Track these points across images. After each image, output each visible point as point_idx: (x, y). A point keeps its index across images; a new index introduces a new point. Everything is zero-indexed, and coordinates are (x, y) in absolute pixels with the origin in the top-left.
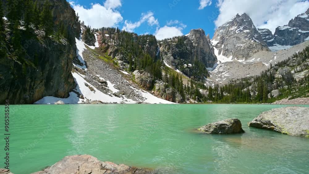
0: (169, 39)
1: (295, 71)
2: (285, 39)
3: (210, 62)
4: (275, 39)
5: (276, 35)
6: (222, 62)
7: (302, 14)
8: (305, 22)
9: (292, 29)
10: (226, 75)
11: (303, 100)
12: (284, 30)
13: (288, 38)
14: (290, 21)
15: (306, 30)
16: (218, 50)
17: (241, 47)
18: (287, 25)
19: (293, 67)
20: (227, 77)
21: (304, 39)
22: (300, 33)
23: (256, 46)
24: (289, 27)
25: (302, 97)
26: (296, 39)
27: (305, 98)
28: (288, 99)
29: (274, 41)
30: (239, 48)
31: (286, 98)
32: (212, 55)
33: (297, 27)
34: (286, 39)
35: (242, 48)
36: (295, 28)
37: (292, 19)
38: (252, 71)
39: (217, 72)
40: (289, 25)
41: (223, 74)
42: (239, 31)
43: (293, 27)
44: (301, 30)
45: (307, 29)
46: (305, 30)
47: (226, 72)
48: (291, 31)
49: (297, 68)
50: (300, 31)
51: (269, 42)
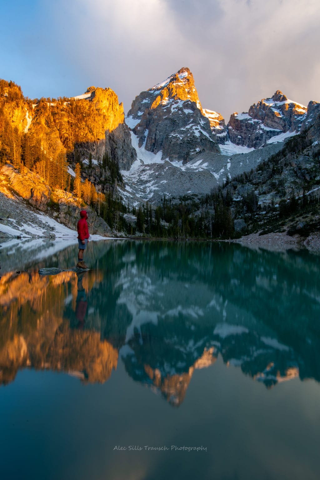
0: (51, 100)
1: (259, 192)
2: (242, 137)
3: (125, 161)
4: (228, 133)
5: (230, 127)
6: (145, 163)
7: (268, 100)
8: (270, 112)
9: (252, 122)
10: (153, 188)
11: (278, 236)
12: (242, 121)
13: (245, 135)
14: (251, 108)
15: (270, 126)
16: (139, 139)
17: (177, 140)
18: (247, 113)
19: (257, 184)
20: (155, 191)
21: (266, 140)
22: (262, 129)
23: (201, 140)
24: (249, 117)
25: (276, 232)
26: (257, 138)
27: (280, 234)
28: (258, 234)
29: (226, 136)
30: (174, 140)
31: (256, 233)
32: (128, 145)
33: (259, 119)
34: (243, 135)
35: (179, 142)
36: (256, 120)
37: (254, 104)
38: (195, 185)
39: (137, 181)
40: (249, 113)
41: (148, 185)
42: (176, 108)
43: (254, 119)
44: (264, 125)
45: (272, 126)
46: (268, 126)
47: (153, 182)
48: (251, 124)
49: (262, 187)
50: (262, 126)
51: (219, 137)
